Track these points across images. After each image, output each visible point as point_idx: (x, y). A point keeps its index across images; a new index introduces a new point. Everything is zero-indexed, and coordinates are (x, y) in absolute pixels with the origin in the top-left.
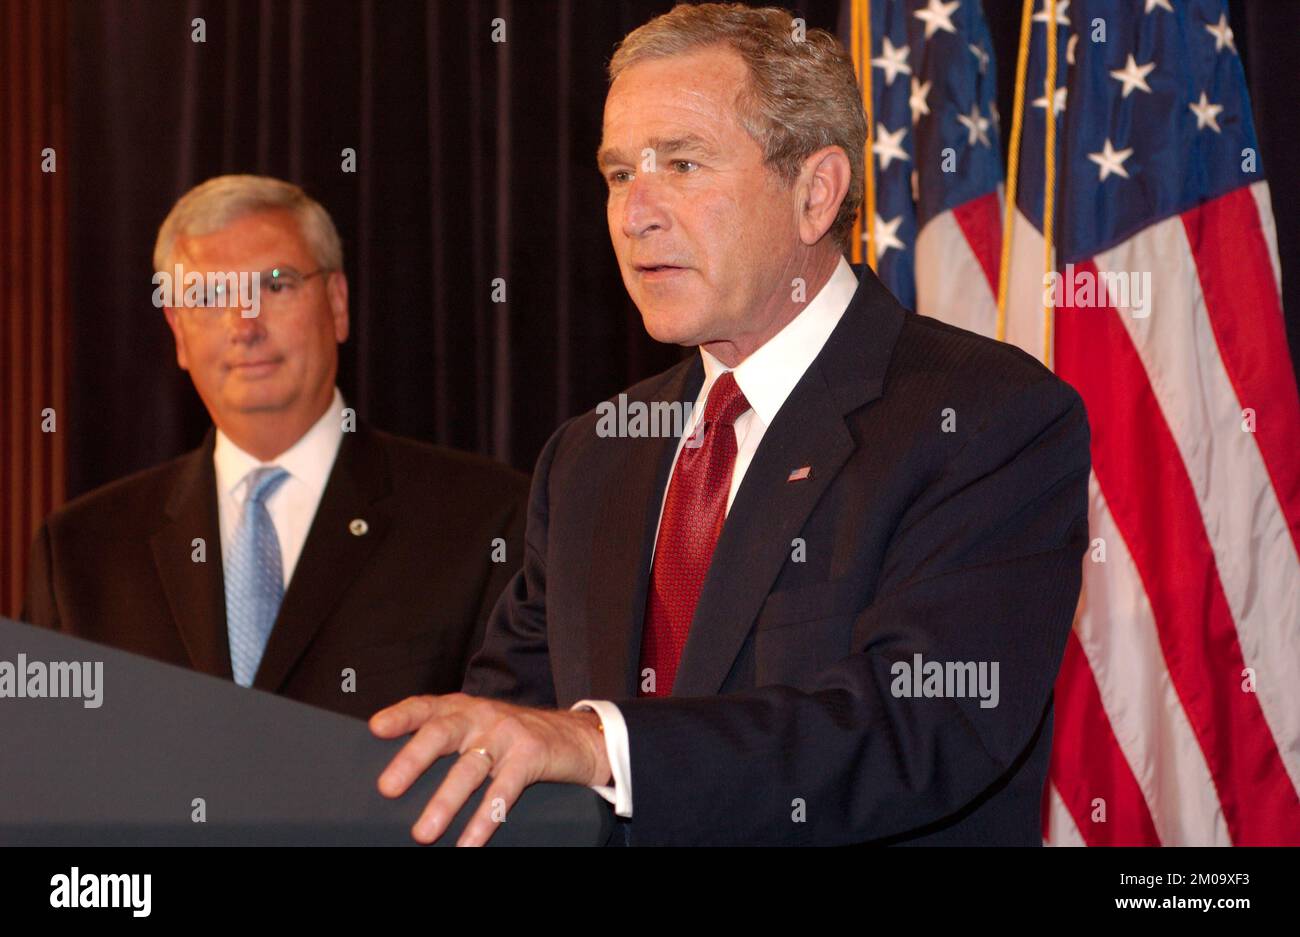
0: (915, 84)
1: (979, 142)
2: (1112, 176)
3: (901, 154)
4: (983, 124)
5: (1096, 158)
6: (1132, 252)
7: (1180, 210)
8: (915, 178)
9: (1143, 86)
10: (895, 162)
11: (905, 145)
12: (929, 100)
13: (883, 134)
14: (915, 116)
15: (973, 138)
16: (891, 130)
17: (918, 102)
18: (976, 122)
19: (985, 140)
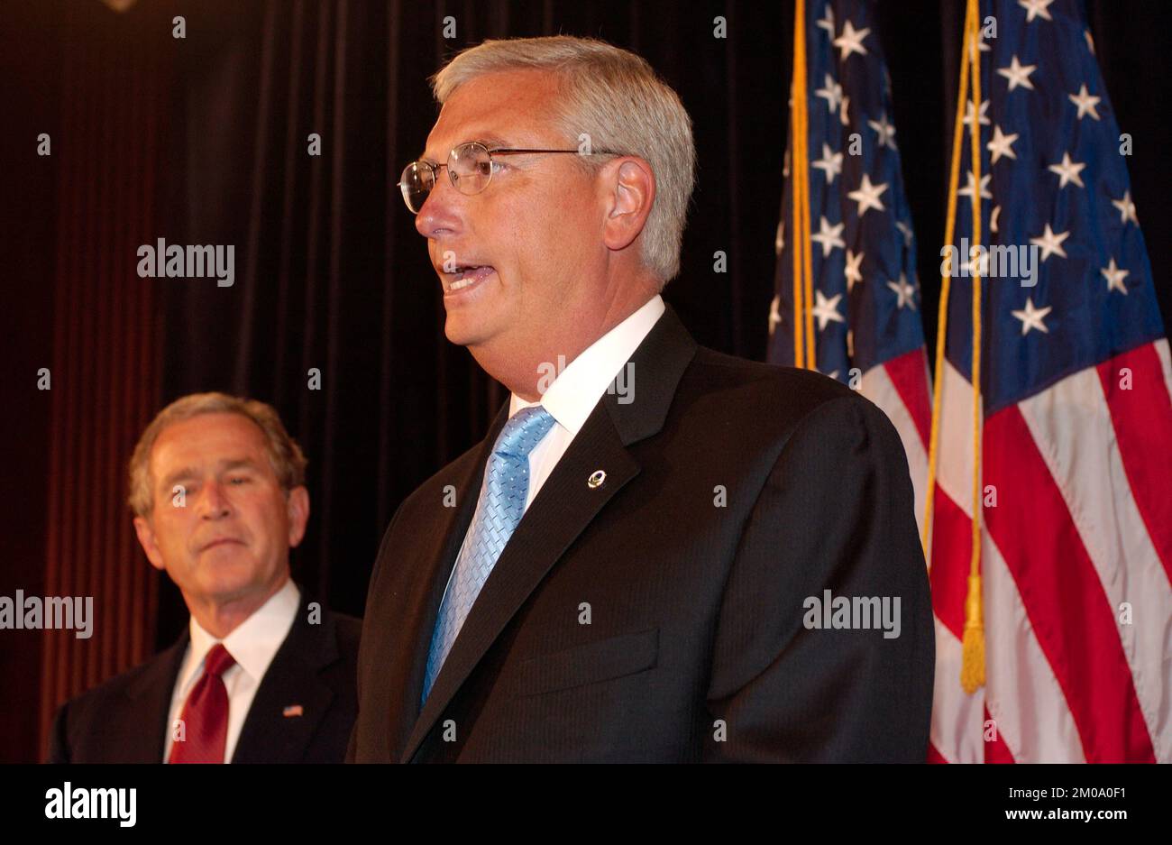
0: (849, 255)
1: (905, 305)
2: (1033, 330)
3: (837, 317)
4: (909, 290)
5: (1019, 315)
6: (1053, 396)
7: (1096, 363)
8: (850, 337)
9: (1060, 252)
10: (831, 323)
11: (839, 308)
12: (861, 269)
13: (821, 299)
14: (850, 284)
15: (900, 302)
16: (828, 297)
17: (852, 271)
18: (903, 289)
19: (911, 304)
